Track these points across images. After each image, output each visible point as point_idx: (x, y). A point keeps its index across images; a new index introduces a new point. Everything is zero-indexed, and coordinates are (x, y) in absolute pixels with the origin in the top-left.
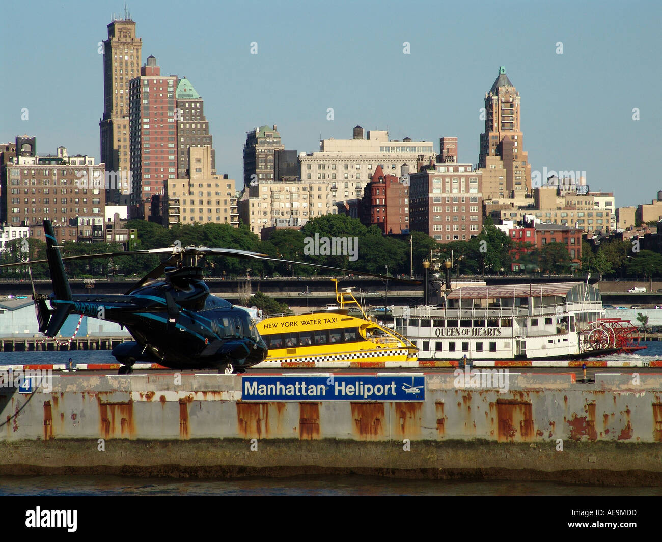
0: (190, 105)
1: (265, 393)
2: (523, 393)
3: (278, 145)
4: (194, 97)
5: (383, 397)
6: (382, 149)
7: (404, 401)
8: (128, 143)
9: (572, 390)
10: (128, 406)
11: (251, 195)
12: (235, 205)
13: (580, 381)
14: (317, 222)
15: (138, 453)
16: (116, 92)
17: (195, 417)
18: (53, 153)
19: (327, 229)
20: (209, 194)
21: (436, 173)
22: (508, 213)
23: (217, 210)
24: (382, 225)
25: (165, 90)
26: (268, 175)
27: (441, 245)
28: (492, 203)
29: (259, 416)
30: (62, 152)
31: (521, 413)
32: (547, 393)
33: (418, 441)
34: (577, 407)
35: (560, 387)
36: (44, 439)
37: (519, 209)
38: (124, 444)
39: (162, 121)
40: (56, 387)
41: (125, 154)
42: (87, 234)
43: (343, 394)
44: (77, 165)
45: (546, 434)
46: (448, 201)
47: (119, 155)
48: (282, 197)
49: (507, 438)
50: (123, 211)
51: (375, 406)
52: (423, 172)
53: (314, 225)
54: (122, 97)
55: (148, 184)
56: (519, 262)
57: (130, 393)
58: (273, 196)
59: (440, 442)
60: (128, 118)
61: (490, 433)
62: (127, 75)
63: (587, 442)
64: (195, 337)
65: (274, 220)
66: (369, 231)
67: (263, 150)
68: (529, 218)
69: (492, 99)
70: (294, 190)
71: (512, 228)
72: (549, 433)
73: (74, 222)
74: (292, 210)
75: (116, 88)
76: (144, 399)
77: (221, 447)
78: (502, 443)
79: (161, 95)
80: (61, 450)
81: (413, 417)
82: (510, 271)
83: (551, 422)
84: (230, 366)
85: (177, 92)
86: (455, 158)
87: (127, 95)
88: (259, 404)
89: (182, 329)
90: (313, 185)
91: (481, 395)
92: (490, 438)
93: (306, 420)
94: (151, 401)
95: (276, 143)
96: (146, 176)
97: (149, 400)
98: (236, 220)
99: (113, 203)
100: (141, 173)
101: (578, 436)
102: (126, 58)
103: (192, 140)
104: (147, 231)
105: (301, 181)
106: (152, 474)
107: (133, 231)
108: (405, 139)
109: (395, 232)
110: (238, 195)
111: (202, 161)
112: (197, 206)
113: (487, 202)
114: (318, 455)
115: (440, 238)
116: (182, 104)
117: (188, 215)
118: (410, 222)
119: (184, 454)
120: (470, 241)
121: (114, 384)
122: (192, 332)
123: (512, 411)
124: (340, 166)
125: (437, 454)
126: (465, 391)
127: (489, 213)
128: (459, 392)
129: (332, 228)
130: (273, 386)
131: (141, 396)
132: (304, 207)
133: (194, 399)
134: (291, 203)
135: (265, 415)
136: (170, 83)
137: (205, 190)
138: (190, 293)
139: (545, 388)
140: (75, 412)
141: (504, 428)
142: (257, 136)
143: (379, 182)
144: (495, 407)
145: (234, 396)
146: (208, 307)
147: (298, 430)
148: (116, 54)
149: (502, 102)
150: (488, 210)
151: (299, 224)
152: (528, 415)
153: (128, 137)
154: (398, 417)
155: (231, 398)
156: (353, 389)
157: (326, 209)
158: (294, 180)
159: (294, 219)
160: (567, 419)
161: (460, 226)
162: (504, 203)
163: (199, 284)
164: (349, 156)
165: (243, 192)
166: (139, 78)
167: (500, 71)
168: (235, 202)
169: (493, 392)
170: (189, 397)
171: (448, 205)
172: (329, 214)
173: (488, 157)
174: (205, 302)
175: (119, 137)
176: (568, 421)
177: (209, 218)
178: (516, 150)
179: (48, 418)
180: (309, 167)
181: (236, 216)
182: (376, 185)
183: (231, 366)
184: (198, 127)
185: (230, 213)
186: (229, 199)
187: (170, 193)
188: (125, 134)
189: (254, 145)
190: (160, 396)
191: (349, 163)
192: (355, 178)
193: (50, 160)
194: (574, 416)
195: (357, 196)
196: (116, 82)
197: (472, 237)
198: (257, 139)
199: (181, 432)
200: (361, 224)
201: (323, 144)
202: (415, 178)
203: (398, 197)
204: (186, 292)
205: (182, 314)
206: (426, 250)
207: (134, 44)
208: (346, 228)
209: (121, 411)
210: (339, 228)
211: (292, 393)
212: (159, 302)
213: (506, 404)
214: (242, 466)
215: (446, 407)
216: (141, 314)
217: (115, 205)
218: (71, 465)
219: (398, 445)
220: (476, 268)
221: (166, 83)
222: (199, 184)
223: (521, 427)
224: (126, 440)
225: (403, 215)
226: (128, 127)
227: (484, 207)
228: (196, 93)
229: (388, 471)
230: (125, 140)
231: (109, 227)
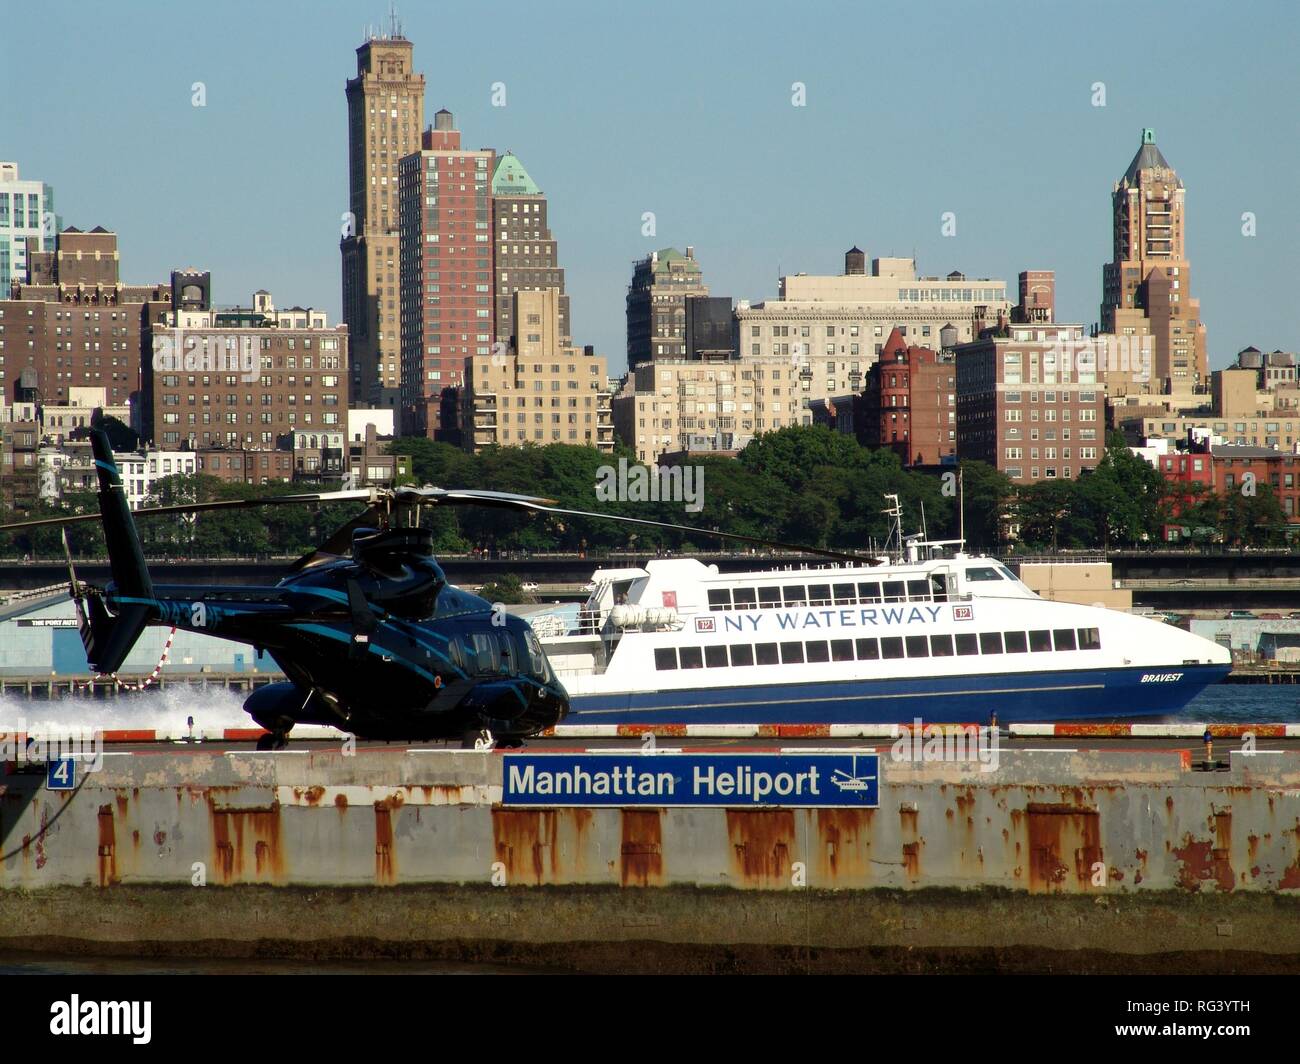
0: (521, 209)
1: (549, 790)
2: (1082, 790)
3: (695, 286)
4: (528, 191)
5: (792, 798)
6: (902, 294)
7: (836, 806)
8: (396, 285)
9: (1183, 784)
10: (269, 816)
11: (638, 389)
12: (606, 407)
13: (1199, 766)
14: (771, 441)
15: (291, 912)
16: (374, 183)
17: (406, 839)
18: (246, 304)
19: (792, 455)
20: (556, 386)
21: (1010, 342)
22: (1157, 423)
23: (571, 418)
24: (902, 447)
25: (470, 178)
26: (676, 347)
27: (1020, 487)
28: (1125, 404)
29: (537, 836)
30: (262, 302)
31: (1077, 833)
32: (1131, 791)
33: (864, 890)
34: (1193, 819)
35: (1159, 778)
36: (99, 884)
37: (1179, 416)
38: (261, 895)
39: (464, 240)
40: (124, 777)
41: (391, 307)
42: (312, 465)
43: (711, 791)
44: (292, 328)
45: (1129, 876)
46: (1034, 399)
47: (380, 307)
48: (701, 391)
49: (1048, 885)
50: (384, 421)
51: (776, 818)
52: (983, 342)
53: (764, 447)
54: (384, 192)
55: (436, 366)
56: (1178, 522)
57: (275, 789)
58: (682, 390)
59: (910, 892)
60: (395, 235)
61: (1013, 876)
62: (395, 148)
63: (1214, 893)
64: (414, 673)
65: (683, 436)
66: (874, 461)
67: (666, 298)
68: (1200, 434)
69: (1128, 194)
70: (724, 376)
71: (1165, 453)
72: (1135, 874)
73: (285, 442)
74: (721, 419)
75: (374, 175)
76: (304, 802)
77: (461, 901)
78: (1038, 895)
79: (463, 188)
80: (133, 907)
81: (853, 838)
82: (1160, 540)
83: (1138, 852)
84: (485, 733)
85: (495, 183)
86: (1048, 313)
87: (395, 188)
88: (539, 812)
89: (387, 657)
90: (763, 368)
91: (994, 794)
92: (1013, 885)
93: (634, 846)
94: (317, 805)
95: (693, 282)
96: (432, 350)
97: (313, 804)
98: (608, 438)
99: (366, 404)
100: (422, 344)
101: (1196, 881)
102: (394, 114)
103: (523, 277)
104: (432, 459)
105: (739, 359)
106: (319, 958)
107: (402, 459)
108: (951, 275)
109: (927, 461)
110: (613, 389)
111: (541, 320)
112: (530, 410)
113: (1116, 402)
114: (659, 918)
115: (1018, 473)
116: (504, 206)
117: (513, 427)
118: (959, 442)
119: (385, 916)
120: (1079, 480)
121: (241, 769)
122: (408, 663)
123: (1059, 828)
124: (819, 330)
125: (905, 917)
126: (961, 787)
127: (1120, 423)
128: (948, 788)
129: (801, 453)
130: (567, 775)
131: (297, 795)
132: (745, 412)
133: (406, 802)
134: (719, 404)
135: (550, 837)
136: (481, 164)
137: (547, 378)
138: (403, 583)
139: (1126, 781)
140: (162, 829)
141: (1041, 865)
142: (654, 268)
143: (896, 361)
144: (1023, 819)
145: (487, 794)
146: (442, 612)
147: (618, 868)
148: (373, 106)
149: (1148, 201)
150: (1118, 417)
151: (735, 445)
152: (1091, 836)
153: (396, 271)
154: (824, 839)
155: (481, 801)
156: (731, 782)
157: (790, 415)
158: (725, 357)
159: (724, 435)
160: (1172, 847)
161: (1059, 451)
162: (1149, 404)
163: (424, 565)
164: (837, 308)
165: (623, 382)
166: (418, 154)
167: (1143, 137)
168: (607, 402)
169: (1019, 789)
170: (395, 798)
171: (1035, 407)
172: (795, 425)
173: (1118, 311)
174: (437, 600)
175: (379, 272)
176: (1175, 850)
177: (556, 434)
178: (1176, 296)
179: (107, 841)
180: (756, 332)
181: (608, 430)
182: (890, 367)
183: (488, 732)
184: (537, 252)
185: (596, 423)
186: (594, 395)
187: (477, 384)
188: (392, 266)
189: (648, 288)
190: (334, 797)
191: (836, 324)
192: (847, 353)
193: (239, 319)
194: (1187, 838)
195: (853, 388)
196: (373, 162)
197: (1084, 471)
198: (654, 275)
199: (378, 871)
200: (858, 445)
201: (784, 284)
202: (970, 353)
203: (932, 391)
204: (393, 579)
205: (387, 625)
206: (991, 498)
207: (411, 86)
208: (829, 453)
209: (256, 825)
210: (814, 453)
211: (606, 790)
212: (340, 601)
213: (1045, 813)
214: (503, 942)
215: (922, 820)
216: (300, 626)
217: (370, 408)
218: (154, 938)
219: (823, 899)
220: (1090, 534)
221: (471, 164)
222: (536, 366)
223: (1078, 861)
224: (266, 886)
225: (945, 427)
226: (397, 252)
227: (1109, 411)
228: (534, 185)
229: (803, 951)
230: (391, 278)
231: (355, 451)
